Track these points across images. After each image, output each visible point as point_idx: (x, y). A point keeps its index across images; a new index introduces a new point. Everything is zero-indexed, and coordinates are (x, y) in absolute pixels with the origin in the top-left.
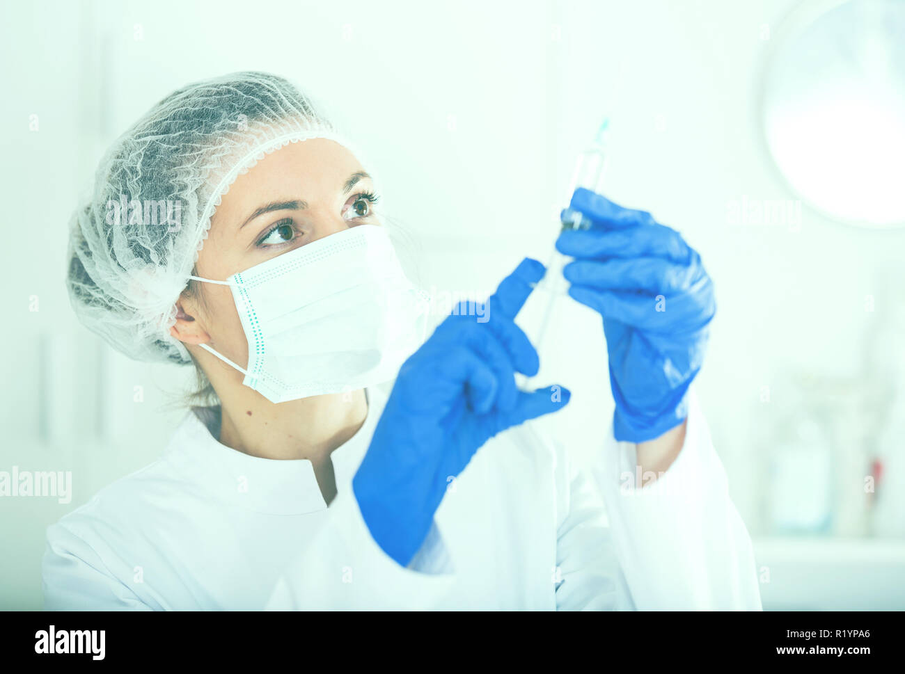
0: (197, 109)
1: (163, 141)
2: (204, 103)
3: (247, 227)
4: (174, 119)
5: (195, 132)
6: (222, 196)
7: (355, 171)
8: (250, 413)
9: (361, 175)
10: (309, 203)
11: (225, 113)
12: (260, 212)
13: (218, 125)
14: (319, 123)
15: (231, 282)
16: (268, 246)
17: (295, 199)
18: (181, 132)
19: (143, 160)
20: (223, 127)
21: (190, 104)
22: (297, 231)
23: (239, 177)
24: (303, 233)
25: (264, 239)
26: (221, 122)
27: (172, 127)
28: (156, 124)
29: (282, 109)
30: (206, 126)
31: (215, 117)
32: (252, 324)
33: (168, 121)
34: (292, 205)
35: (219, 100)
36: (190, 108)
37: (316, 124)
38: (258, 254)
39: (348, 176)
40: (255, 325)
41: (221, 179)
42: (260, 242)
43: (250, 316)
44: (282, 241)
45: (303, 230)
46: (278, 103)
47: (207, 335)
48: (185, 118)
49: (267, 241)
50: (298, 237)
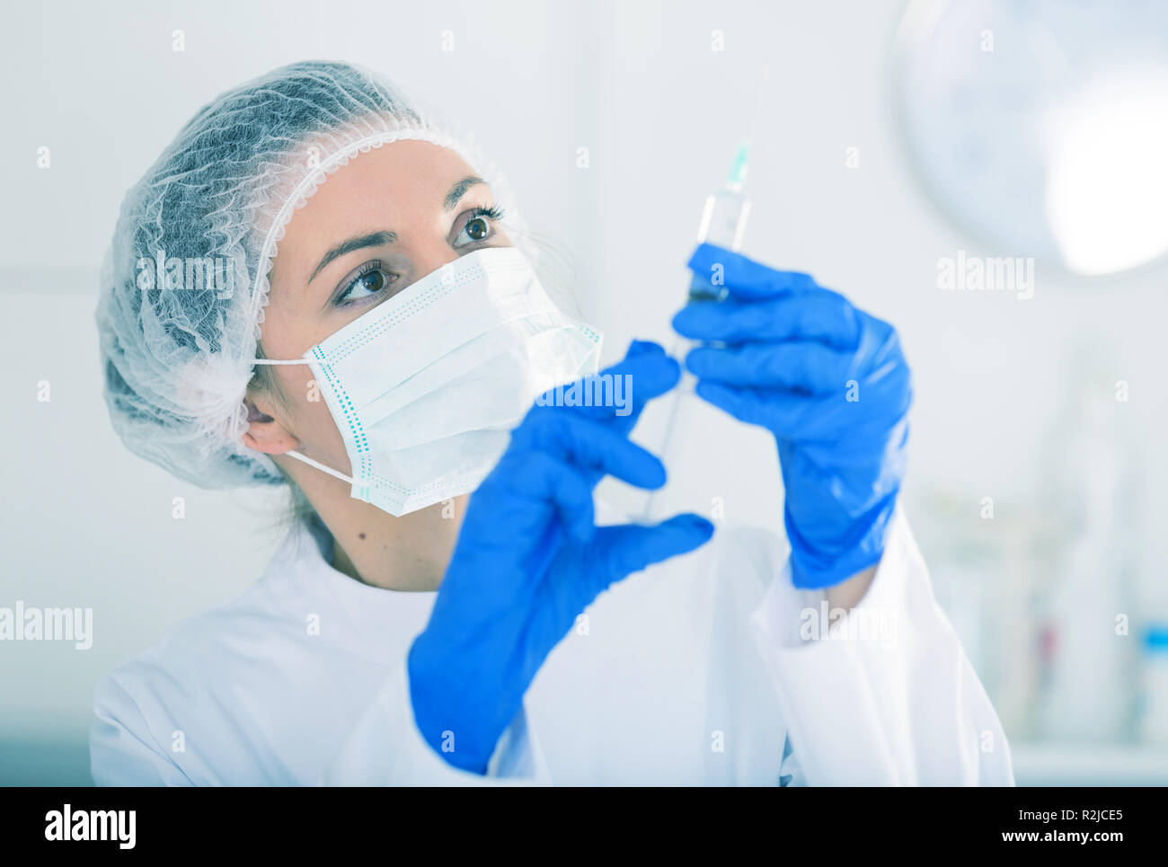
0: (227, 128)
1: (188, 181)
2: (236, 118)
3: (319, 279)
4: (199, 148)
5: (228, 162)
6: (278, 243)
7: (458, 178)
8: (362, 536)
9: (470, 181)
10: (397, 232)
11: (264, 128)
12: (331, 256)
13: (257, 146)
14: (399, 120)
15: (309, 358)
16: (352, 302)
17: (379, 231)
18: (209, 165)
19: (163, 212)
20: (264, 148)
21: (217, 124)
22: (390, 274)
23: (296, 213)
24: (398, 276)
25: (345, 295)
26: (261, 142)
27: (198, 160)
28: (177, 158)
29: (343, 108)
30: (241, 149)
31: (252, 135)
32: (346, 412)
33: (192, 152)
34: (375, 240)
35: (256, 111)
36: (218, 129)
37: (395, 121)
38: (339, 314)
39: (448, 188)
40: (350, 413)
41: (272, 219)
42: (341, 298)
43: (341, 401)
44: (368, 293)
45: (397, 271)
46: (337, 101)
47: (295, 438)
48: (214, 143)
49: (351, 296)
50: (391, 282)
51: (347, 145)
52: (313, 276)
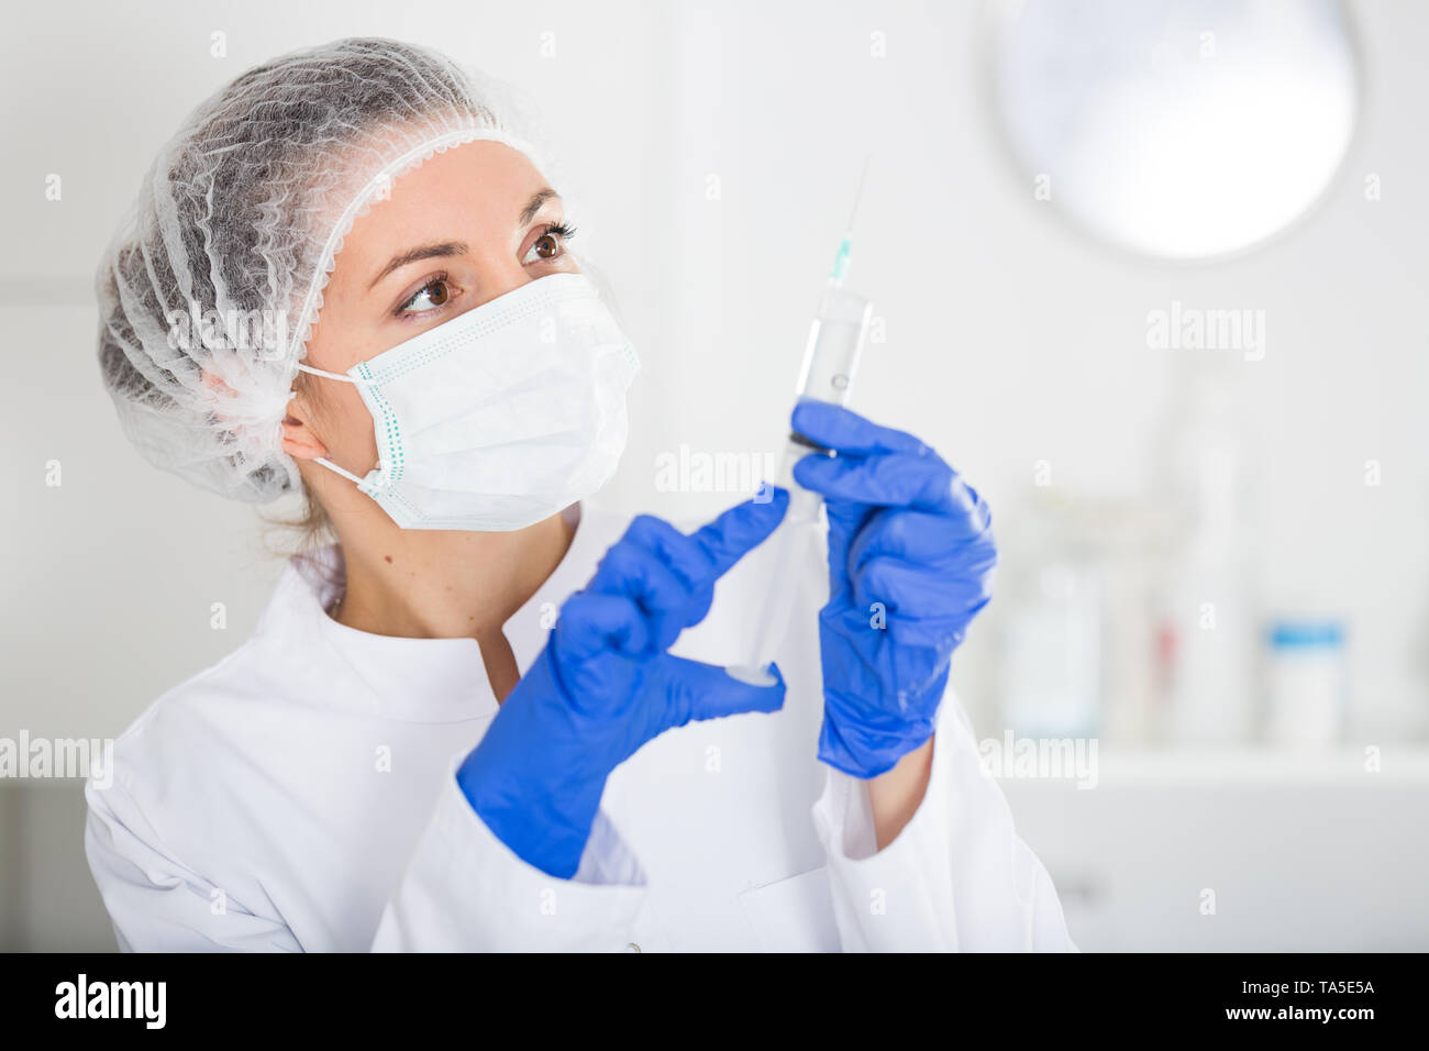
0: (291, 103)
1: (241, 155)
2: (302, 93)
3: (379, 286)
4: (258, 119)
5: (289, 142)
7: (535, 189)
9: (545, 194)
10: (469, 243)
11: (332, 110)
12: (396, 263)
13: (321, 129)
14: (475, 116)
15: (354, 375)
16: (413, 315)
17: (451, 241)
18: (268, 140)
20: (330, 132)
21: (281, 96)
22: (453, 286)
23: (358, 221)
24: (462, 291)
25: (407, 305)
26: (328, 124)
27: (255, 132)
28: (232, 125)
29: (419, 96)
30: (304, 129)
31: (318, 117)
32: (390, 437)
33: (249, 122)
34: (444, 250)
35: (324, 89)
36: (281, 102)
37: (470, 117)
38: (397, 328)
39: (525, 201)
40: (395, 439)
41: (331, 229)
42: (401, 309)
43: (388, 424)
44: (431, 305)
45: (463, 286)
46: (415, 89)
48: (275, 117)
49: (412, 308)
50: (455, 296)
51: (420, 144)
52: (376, 282)
